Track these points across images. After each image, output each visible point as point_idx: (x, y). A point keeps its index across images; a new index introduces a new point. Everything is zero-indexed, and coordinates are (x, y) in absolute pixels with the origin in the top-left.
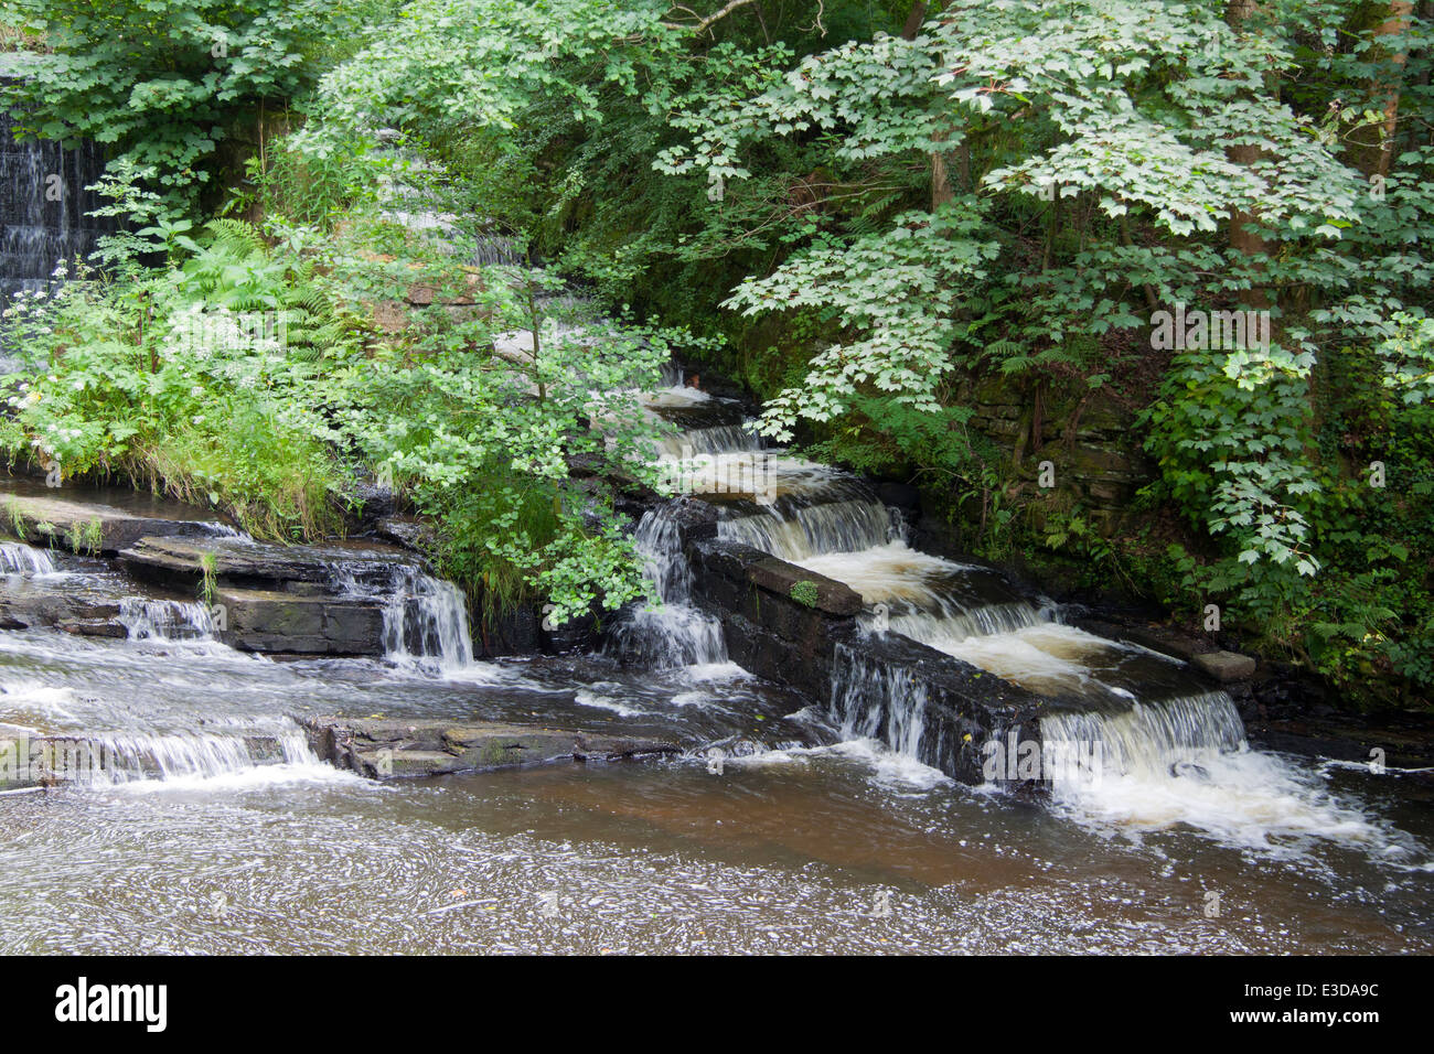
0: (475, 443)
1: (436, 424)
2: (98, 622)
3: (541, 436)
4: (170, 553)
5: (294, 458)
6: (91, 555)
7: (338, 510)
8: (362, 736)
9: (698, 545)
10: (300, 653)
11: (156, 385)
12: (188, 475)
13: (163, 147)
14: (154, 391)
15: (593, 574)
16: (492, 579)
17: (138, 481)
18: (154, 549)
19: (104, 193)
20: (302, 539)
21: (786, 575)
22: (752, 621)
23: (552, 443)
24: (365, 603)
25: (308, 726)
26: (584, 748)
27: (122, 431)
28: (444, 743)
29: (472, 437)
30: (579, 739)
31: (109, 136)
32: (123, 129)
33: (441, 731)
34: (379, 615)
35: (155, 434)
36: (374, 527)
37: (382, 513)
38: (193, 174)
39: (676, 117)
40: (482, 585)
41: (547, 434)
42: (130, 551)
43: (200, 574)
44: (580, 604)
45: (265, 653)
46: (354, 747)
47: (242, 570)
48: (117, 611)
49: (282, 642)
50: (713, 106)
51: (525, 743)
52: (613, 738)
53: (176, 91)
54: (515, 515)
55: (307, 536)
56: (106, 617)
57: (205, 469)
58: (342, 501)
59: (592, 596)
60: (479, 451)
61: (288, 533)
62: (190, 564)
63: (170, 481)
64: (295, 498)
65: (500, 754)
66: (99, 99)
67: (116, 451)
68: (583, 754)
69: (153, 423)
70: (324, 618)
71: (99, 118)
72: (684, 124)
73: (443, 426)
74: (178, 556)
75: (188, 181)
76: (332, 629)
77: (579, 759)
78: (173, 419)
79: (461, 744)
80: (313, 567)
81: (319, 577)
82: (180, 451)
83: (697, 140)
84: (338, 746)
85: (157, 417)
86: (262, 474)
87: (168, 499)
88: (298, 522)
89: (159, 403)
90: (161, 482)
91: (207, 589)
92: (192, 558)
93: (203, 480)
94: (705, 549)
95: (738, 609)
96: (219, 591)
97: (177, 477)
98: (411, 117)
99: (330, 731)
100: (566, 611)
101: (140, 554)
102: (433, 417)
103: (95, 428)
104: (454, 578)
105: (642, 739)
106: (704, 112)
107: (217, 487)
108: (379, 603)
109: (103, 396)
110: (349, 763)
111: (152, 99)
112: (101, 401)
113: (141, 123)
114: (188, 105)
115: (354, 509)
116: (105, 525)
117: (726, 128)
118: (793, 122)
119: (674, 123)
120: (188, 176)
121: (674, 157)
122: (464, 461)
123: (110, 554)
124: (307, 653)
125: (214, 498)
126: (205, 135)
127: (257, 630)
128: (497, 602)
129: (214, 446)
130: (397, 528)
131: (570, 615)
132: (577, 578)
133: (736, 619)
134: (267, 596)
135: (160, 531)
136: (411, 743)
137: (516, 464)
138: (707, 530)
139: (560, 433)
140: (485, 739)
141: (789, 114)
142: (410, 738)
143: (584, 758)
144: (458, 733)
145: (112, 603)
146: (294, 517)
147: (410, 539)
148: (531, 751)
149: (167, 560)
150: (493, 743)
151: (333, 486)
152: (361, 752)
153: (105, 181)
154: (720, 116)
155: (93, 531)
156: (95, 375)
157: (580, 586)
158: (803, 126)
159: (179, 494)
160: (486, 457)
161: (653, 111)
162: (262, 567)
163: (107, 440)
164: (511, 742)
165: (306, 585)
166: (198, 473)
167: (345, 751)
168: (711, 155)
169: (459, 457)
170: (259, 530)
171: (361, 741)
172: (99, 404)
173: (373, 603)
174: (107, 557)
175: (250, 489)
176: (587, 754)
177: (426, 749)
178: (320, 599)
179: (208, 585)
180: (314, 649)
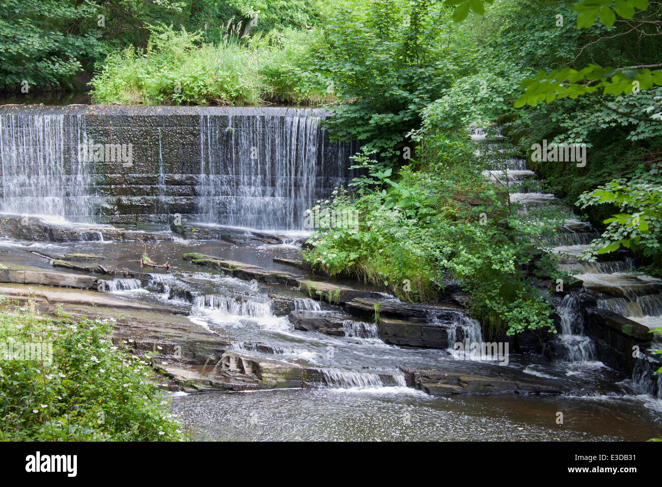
0: (478, 258)
1: (463, 250)
2: (334, 330)
3: (506, 256)
4: (363, 304)
5: (418, 267)
6: (336, 304)
7: (435, 290)
8: (425, 377)
9: (587, 309)
10: (412, 346)
11: (367, 237)
12: (377, 274)
13: (383, 140)
14: (366, 240)
15: (526, 315)
16: (492, 319)
17: (360, 277)
18: (358, 302)
19: (356, 160)
20: (419, 301)
21: (621, 322)
22: (607, 343)
23: (510, 259)
24: (439, 327)
25: (405, 372)
26: (518, 388)
27: (353, 256)
28: (459, 382)
29: (477, 255)
30: (517, 385)
31: (362, 137)
32: (368, 134)
33: (458, 377)
34: (445, 332)
35: (366, 257)
36: (450, 298)
37: (453, 292)
38: (394, 152)
39: (563, 122)
40: (488, 322)
41: (508, 255)
42: (350, 303)
43: (373, 311)
44: (520, 327)
45: (398, 345)
46: (422, 381)
47: (390, 311)
48: (341, 325)
49: (405, 341)
50: (579, 118)
51: (493, 384)
52: (532, 385)
53: (388, 118)
54: (498, 291)
55: (421, 300)
56: (337, 328)
57: (383, 272)
58: (437, 286)
59: (526, 324)
60: (480, 261)
61: (413, 298)
62: (370, 308)
63: (370, 276)
64: (417, 283)
65: (482, 388)
66: (360, 122)
67: (350, 264)
68: (518, 391)
69: (365, 253)
70: (422, 332)
71: (360, 129)
72: (566, 125)
73: (465, 251)
74: (366, 304)
75: (391, 155)
76: (425, 337)
77: (517, 392)
78: (373, 251)
79: (465, 383)
80: (419, 311)
81: (422, 316)
82: (375, 264)
83: (569, 132)
84: (416, 380)
85: (366, 250)
86: (404, 273)
87: (370, 284)
88: (418, 294)
89: (367, 245)
90: (367, 277)
91: (376, 318)
92: (371, 305)
93: (382, 276)
94: (589, 311)
95: (602, 338)
96: (381, 319)
97: (373, 275)
98: (450, 125)
99: (413, 374)
100: (514, 330)
101: (353, 304)
102: (461, 247)
103: (343, 254)
104: (477, 318)
105: (545, 386)
106: (575, 120)
107: (387, 279)
108: (446, 328)
109: (348, 242)
110: (419, 387)
111: (378, 121)
112: (347, 243)
113: (376, 132)
114: (393, 124)
115: (441, 289)
116: (341, 292)
117: (583, 127)
118: (609, 123)
119: (562, 125)
120: (392, 153)
121: (560, 139)
122: (472, 265)
123: (343, 304)
124: (414, 346)
125: (386, 283)
126: (400, 135)
127: (394, 335)
128: (495, 329)
129: (388, 262)
130: (458, 298)
131: (515, 332)
132: (520, 317)
133: (600, 341)
134: (400, 322)
135: (362, 296)
136: (445, 381)
137: (494, 266)
138: (593, 303)
139: (514, 255)
140: (476, 381)
141: (607, 119)
142: (445, 379)
143: (518, 393)
144: (464, 378)
145: (340, 322)
146: (416, 292)
147: (462, 303)
148: (496, 388)
149: (361, 306)
150: (479, 383)
151: (432, 279)
152: (425, 383)
153: (356, 155)
154: (581, 122)
155: (337, 294)
156: (344, 233)
157: (522, 320)
158: (613, 125)
159: (374, 282)
160: (482, 264)
161: (554, 120)
162: (398, 310)
163: (348, 260)
164: (487, 384)
165: (416, 318)
166: (381, 273)
167: (418, 382)
168: (575, 138)
169: (471, 263)
170: (402, 296)
171: (425, 379)
172: (346, 245)
173: (443, 327)
174: (340, 305)
175: (399, 280)
176: (520, 391)
177: (451, 384)
178: (421, 324)
179: (377, 316)
180: (416, 344)
